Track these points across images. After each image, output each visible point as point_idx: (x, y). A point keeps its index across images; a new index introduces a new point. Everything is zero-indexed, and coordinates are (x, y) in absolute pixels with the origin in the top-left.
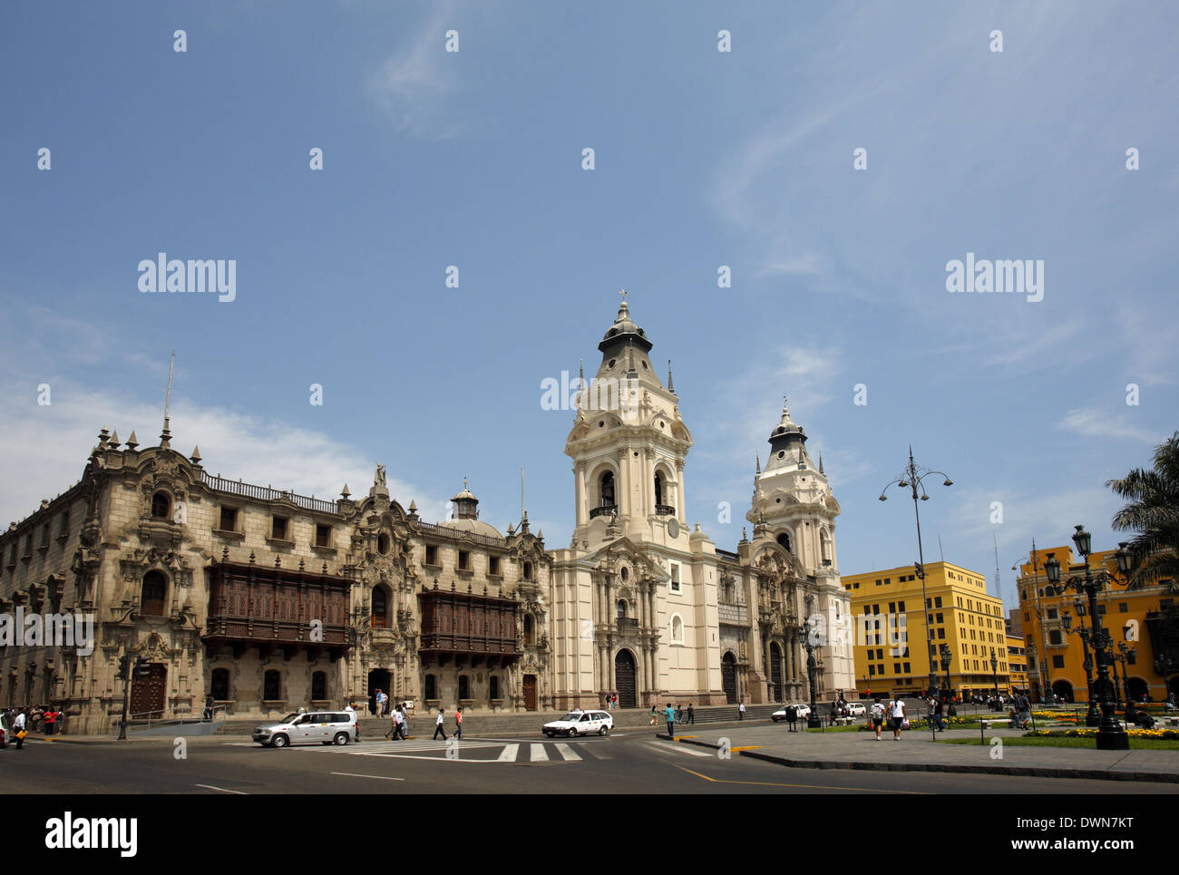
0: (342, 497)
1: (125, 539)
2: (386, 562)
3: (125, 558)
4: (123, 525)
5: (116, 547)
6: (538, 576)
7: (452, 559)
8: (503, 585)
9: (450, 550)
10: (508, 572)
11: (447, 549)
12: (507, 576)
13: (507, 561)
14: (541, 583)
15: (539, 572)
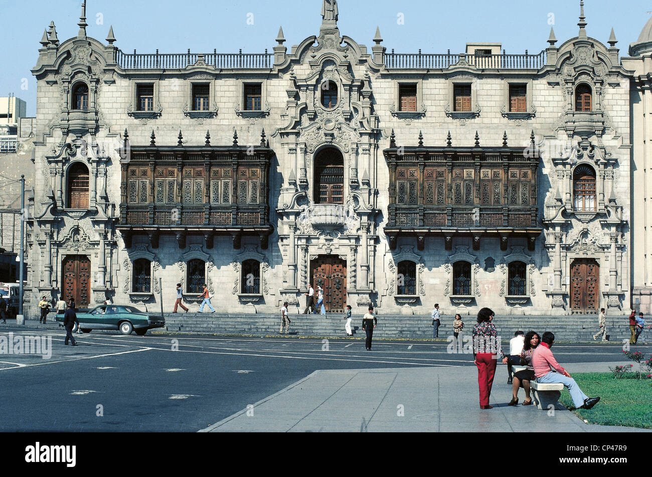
0: (277, 44)
1: (50, 135)
2: (334, 117)
3: (51, 154)
4: (47, 122)
5: (43, 144)
6: (605, 102)
7: (441, 97)
8: (534, 125)
9: (438, 86)
10: (543, 104)
11: (433, 86)
12: (542, 110)
13: (542, 87)
14: (611, 114)
15: (608, 97)
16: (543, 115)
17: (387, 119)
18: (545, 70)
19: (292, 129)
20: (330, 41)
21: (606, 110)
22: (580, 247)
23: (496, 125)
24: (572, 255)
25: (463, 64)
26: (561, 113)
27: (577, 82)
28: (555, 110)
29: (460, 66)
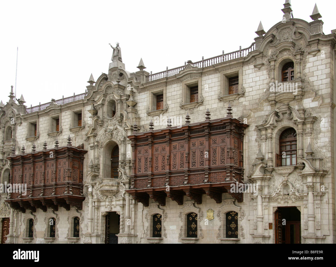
2: (113, 123)
6: (306, 71)
7: (178, 96)
8: (244, 103)
9: (176, 89)
10: (252, 84)
11: (173, 90)
12: (251, 89)
13: (250, 71)
14: (311, 79)
15: (308, 65)
16: (251, 94)
17: (145, 118)
18: (251, 56)
19: (90, 134)
20: (115, 75)
21: (307, 77)
22: (281, 197)
23: (215, 109)
24: (275, 205)
25: (189, 68)
26: (266, 89)
27: (280, 60)
28: (261, 87)
29: (188, 70)
